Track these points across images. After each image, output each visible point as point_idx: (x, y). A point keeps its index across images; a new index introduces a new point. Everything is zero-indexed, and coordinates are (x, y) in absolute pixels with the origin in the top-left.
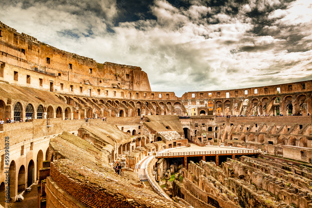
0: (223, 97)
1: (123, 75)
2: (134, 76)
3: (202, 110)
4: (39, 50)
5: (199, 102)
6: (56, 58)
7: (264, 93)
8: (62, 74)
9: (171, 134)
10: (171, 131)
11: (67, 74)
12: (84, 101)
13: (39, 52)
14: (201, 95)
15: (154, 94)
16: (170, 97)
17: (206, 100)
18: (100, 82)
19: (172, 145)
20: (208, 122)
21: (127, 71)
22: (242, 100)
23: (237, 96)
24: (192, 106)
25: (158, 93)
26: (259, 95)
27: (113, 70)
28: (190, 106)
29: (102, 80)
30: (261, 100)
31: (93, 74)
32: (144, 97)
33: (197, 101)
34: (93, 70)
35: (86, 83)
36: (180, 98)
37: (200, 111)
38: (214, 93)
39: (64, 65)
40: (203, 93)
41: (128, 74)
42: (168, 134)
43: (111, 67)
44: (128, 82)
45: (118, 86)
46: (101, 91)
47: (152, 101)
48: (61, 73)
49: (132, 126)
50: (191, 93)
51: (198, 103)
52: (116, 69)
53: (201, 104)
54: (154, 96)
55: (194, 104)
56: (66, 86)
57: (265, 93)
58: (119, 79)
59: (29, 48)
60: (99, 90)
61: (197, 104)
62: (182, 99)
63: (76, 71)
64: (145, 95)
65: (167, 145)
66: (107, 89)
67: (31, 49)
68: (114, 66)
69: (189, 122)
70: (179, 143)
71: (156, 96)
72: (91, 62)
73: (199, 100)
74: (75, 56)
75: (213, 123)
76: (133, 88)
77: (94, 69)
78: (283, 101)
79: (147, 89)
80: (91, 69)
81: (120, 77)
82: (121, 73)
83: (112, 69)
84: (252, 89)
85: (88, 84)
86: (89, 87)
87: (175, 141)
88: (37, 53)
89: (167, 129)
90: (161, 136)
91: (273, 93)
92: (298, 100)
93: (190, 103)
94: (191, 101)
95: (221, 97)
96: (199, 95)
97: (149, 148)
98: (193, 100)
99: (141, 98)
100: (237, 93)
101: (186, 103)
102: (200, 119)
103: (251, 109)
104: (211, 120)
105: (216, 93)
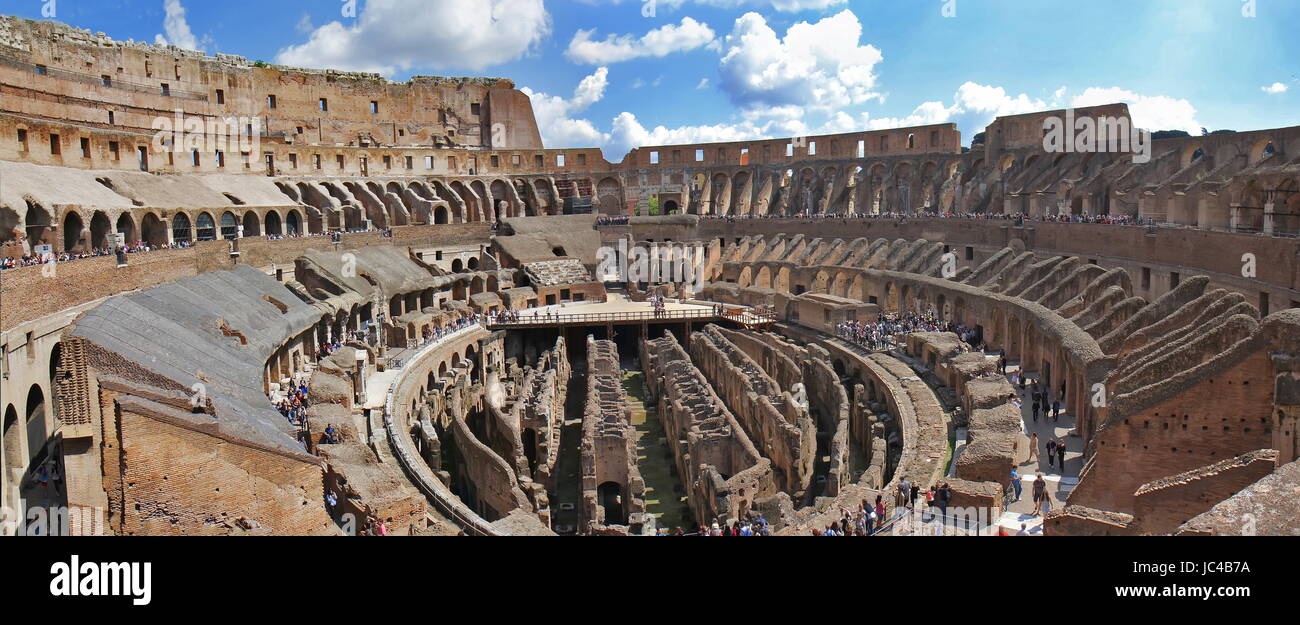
0: (731, 163)
1: (461, 108)
2: (492, 106)
3: (671, 199)
4: (251, 83)
5: (668, 178)
6: (288, 92)
7: (829, 155)
8: (304, 129)
9: (560, 268)
10: (565, 259)
11: (315, 124)
12: (345, 190)
13: (250, 87)
14: (677, 157)
15: (542, 156)
16: (589, 164)
17: (688, 172)
18: (402, 133)
19: (558, 297)
21: (475, 96)
22: (779, 172)
23: (766, 160)
24: (649, 187)
25: (553, 153)
26: (818, 158)
27: (433, 96)
28: (645, 187)
29: (405, 130)
30: (820, 174)
31: (379, 115)
32: (515, 165)
33: (663, 174)
34: (379, 105)
35: (364, 141)
36: (616, 166)
37: (666, 202)
38: (710, 151)
39: (308, 104)
40: (679, 151)
41: (476, 102)
42: (552, 269)
43: (428, 89)
44: (475, 125)
45: (448, 140)
46: (394, 159)
47: (536, 176)
48: (302, 125)
49: (467, 248)
50: (646, 150)
51: (666, 179)
52: (441, 94)
53: (674, 183)
54: (544, 162)
55: (657, 182)
56: (304, 158)
58: (452, 121)
59: (230, 85)
60: (387, 159)
62: (624, 169)
63: (336, 115)
64: (515, 160)
65: (541, 298)
66: (408, 154)
67: (235, 86)
68: (436, 84)
70: (577, 292)
71: (548, 161)
72: (376, 83)
73: (670, 169)
74: (331, 78)
77: (382, 100)
79: (530, 142)
80: (375, 103)
81: (453, 114)
82: (456, 103)
83: (430, 95)
85: (369, 142)
86: (362, 152)
87: (567, 287)
88: (247, 90)
89: (554, 255)
90: (530, 272)
91: (848, 155)
92: (897, 177)
93: (645, 180)
94: (648, 174)
95: (727, 163)
96: (670, 156)
97: (479, 304)
98: (654, 172)
99: (505, 169)
100: (769, 151)
101: (632, 179)
102: (657, 227)
103: (797, 196)
104: (688, 228)
105: (714, 150)
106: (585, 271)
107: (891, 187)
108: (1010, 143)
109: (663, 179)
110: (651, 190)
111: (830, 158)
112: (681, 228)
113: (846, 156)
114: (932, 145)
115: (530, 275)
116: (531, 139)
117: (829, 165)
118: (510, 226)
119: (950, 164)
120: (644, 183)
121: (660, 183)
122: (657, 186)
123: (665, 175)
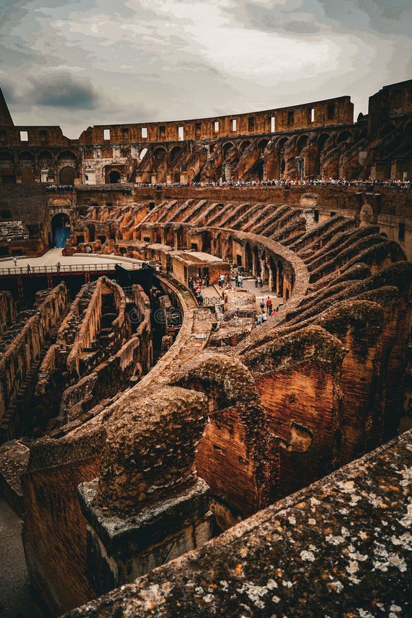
0: (169, 139)
5: (118, 152)
7: (247, 131)
14: (125, 134)
15: (6, 132)
16: (51, 139)
17: (134, 147)
20: (119, 199)
23: (198, 137)
24: (103, 159)
25: (18, 129)
26: (238, 133)
28: (99, 159)
30: (238, 148)
33: (114, 149)
36: (74, 141)
37: (110, 172)
38: (153, 129)
40: (128, 129)
50: (100, 129)
51: (116, 153)
53: (121, 156)
54: (8, 137)
55: (109, 155)
57: (249, 131)
61: (114, 154)
62: (81, 144)
69: (68, 200)
71: (12, 136)
73: (120, 145)
75: (130, 202)
84: (226, 119)
87: (6, 245)
93: (99, 154)
94: (101, 148)
95: (166, 139)
96: (120, 134)
98: (107, 147)
100: (199, 129)
101: (88, 153)
102: (100, 194)
105: (156, 129)
109: (114, 152)
111: (248, 133)
112: (120, 195)
113: (260, 131)
114: (329, 119)
120: (98, 156)
121: (112, 157)
122: (109, 159)
123: (116, 149)
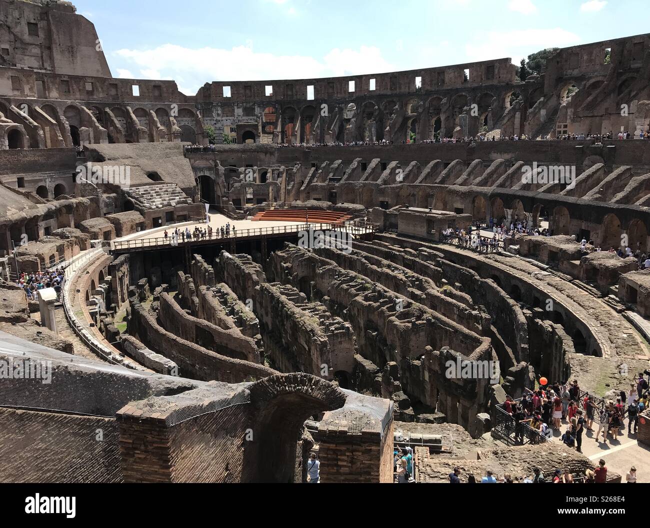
1: (16, 26)
3: (248, 129)
5: (241, 110)
7: (389, 90)
9: (160, 192)
10: (162, 183)
14: (248, 91)
15: (116, 85)
16: (165, 95)
17: (258, 105)
19: (164, 219)
20: (260, 160)
21: (30, 14)
22: (343, 105)
23: (330, 96)
24: (224, 118)
25: (128, 83)
26: (378, 93)
28: (219, 118)
32: (88, 92)
33: (236, 107)
36: (191, 98)
37: (243, 131)
38: (279, 87)
40: (250, 86)
41: (33, 21)
42: (153, 193)
44: (35, 46)
47: (112, 104)
49: (52, 174)
50: (219, 85)
51: (239, 111)
53: (247, 115)
54: (119, 91)
55: (229, 114)
57: (391, 90)
58: (5, 38)
61: (235, 113)
62: (199, 101)
64: (89, 87)
65: (148, 220)
69: (211, 161)
70: (181, 213)
71: (123, 90)
73: (243, 103)
75: (271, 162)
76: (53, 67)
78: (424, 110)
79: (98, 71)
84: (364, 78)
87: (172, 210)
89: (151, 181)
90: (133, 198)
91: (407, 90)
92: (453, 108)
93: (220, 112)
94: (221, 107)
95: (295, 98)
96: (242, 91)
97: (93, 230)
98: (227, 104)
99: (78, 96)
100: (333, 88)
101: (207, 112)
102: (239, 154)
103: (360, 127)
104: (268, 155)
105: (282, 86)
106: (184, 195)
107: (448, 117)
108: (569, 72)
109: (236, 111)
110: (225, 122)
111: (389, 92)
112: (262, 156)
113: (404, 90)
114: (488, 79)
115: (133, 200)
116: (99, 68)
117: (390, 99)
118: (98, 153)
119: (506, 94)
120: (218, 115)
121: (233, 115)
122: (230, 118)
123: (238, 108)
